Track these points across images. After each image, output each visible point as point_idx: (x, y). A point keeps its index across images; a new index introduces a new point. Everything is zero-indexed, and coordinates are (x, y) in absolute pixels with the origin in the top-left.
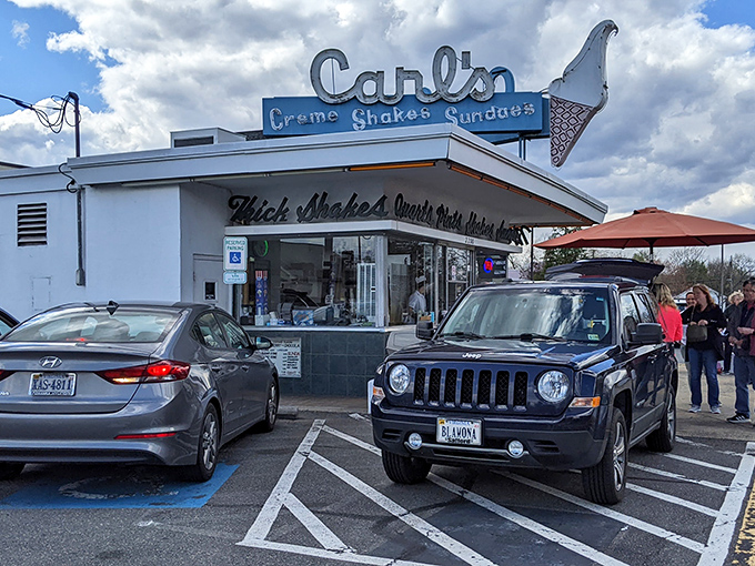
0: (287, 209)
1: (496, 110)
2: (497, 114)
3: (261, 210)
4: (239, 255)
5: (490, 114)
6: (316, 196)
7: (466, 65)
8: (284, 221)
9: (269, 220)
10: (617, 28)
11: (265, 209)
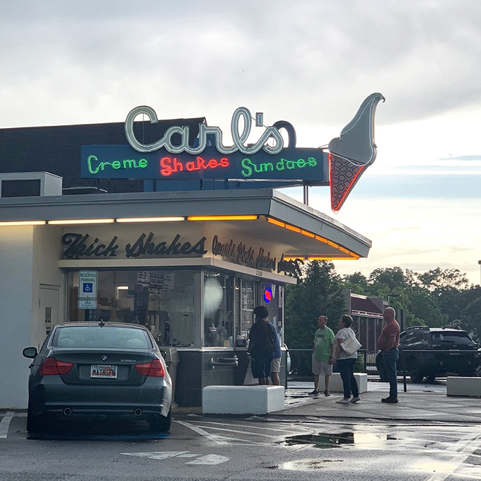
0: (117, 246)
1: (285, 162)
2: (285, 166)
3: (92, 246)
4: (91, 285)
5: (280, 166)
6: (144, 235)
7: (259, 124)
8: (113, 255)
9: (100, 254)
10: (384, 99)
11: (95, 246)
